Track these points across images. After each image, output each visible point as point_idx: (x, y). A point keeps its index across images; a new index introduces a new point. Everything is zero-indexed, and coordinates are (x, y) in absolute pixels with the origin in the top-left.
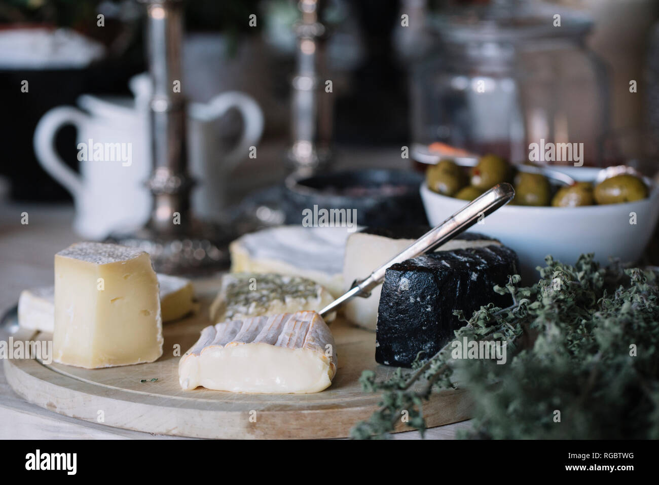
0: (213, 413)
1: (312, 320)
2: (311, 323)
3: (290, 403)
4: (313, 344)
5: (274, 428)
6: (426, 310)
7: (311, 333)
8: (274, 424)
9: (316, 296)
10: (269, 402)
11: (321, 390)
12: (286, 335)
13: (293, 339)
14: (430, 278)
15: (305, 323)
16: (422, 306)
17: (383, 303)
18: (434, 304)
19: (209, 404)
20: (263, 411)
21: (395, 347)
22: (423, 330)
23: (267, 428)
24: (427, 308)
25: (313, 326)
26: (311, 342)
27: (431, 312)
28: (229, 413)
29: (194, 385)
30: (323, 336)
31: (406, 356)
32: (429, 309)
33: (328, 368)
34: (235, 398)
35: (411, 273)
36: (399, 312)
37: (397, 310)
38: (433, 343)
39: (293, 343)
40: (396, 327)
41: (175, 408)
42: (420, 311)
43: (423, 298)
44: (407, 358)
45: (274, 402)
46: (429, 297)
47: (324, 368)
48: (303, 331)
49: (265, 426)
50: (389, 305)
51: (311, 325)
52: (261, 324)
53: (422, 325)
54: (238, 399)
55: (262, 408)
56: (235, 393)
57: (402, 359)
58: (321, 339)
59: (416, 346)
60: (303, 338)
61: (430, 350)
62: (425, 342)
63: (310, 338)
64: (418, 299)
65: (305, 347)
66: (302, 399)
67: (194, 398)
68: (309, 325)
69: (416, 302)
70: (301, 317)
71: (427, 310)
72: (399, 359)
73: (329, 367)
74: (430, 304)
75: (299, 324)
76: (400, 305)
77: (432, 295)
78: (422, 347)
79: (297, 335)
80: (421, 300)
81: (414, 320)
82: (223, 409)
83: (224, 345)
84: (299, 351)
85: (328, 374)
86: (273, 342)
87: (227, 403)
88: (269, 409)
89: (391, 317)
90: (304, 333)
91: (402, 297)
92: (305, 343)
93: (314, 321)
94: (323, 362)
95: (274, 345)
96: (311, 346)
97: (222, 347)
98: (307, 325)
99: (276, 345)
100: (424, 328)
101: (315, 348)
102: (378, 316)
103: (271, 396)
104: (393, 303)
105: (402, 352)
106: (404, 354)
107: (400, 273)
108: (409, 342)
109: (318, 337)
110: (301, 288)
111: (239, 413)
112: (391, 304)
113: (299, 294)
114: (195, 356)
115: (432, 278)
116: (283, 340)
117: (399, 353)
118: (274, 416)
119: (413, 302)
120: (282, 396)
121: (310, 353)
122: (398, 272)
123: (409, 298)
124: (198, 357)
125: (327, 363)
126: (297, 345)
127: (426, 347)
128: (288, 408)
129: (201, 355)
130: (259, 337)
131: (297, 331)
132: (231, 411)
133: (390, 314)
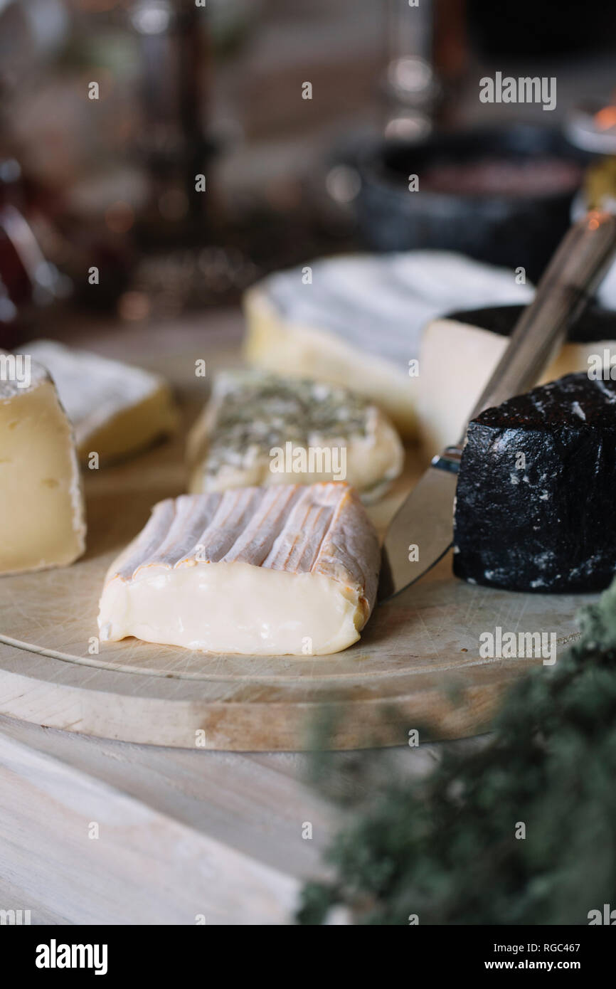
0: (141, 702)
1: (338, 506)
2: (337, 511)
3: (283, 680)
4: (331, 560)
5: (248, 732)
6: (539, 499)
7: (332, 534)
8: (247, 725)
9: (363, 433)
10: (245, 678)
11: (342, 649)
12: (287, 541)
13: (298, 549)
14: (546, 443)
15: (326, 509)
16: (532, 491)
17: (464, 481)
18: (553, 486)
19: (138, 678)
20: (229, 701)
21: (485, 555)
22: (534, 531)
23: (236, 730)
24: (542, 494)
25: (338, 520)
26: (327, 557)
27: (547, 502)
28: (169, 704)
29: (119, 633)
30: (354, 538)
31: (504, 574)
32: (545, 497)
33: (354, 609)
34: (188, 664)
35: (514, 433)
36: (491, 498)
37: (487, 495)
38: (552, 554)
39: (295, 561)
40: (487, 524)
41: (77, 689)
42: (529, 499)
43: (534, 477)
44: (507, 576)
45: (253, 677)
46: (545, 476)
47: (347, 609)
48: (318, 532)
49: (232, 727)
50: (474, 486)
51: (335, 517)
52: (252, 508)
53: (533, 522)
54: (192, 669)
55: (228, 694)
56: (189, 652)
57: (499, 577)
58: (348, 547)
59: (523, 558)
60: (316, 546)
61: (548, 566)
62: (539, 552)
63: (327, 548)
64: (526, 479)
65: (314, 570)
66: (305, 672)
67: (117, 662)
68: (332, 516)
69: (522, 484)
70: (322, 495)
71: (542, 497)
72: (493, 577)
73: (355, 607)
74: (546, 488)
75: (316, 512)
76: (493, 487)
77: (549, 473)
78: (533, 560)
79: (306, 539)
80: (530, 480)
81: (518, 515)
82: (160, 694)
83: (173, 561)
84: (303, 578)
85: (354, 622)
86: (259, 558)
87: (170, 676)
88: (239, 699)
89: (477, 507)
90: (319, 535)
91: (496, 474)
92: (318, 559)
93: (342, 507)
94: (345, 600)
95: (260, 566)
96: (328, 568)
97: (170, 567)
98: (327, 516)
99: (264, 565)
100: (535, 528)
101: (333, 571)
102: (455, 502)
103: (252, 660)
104: (481, 484)
105: (498, 567)
106: (502, 570)
107: (495, 431)
108: (509, 551)
109: (343, 546)
110: (343, 414)
111: (185, 704)
112: (478, 485)
113: (335, 429)
114: (123, 580)
115: (550, 443)
116: (279, 553)
117: (492, 568)
118: (248, 712)
119: (516, 483)
120: (271, 662)
121: (323, 580)
122: (491, 429)
123: (509, 477)
124: (128, 582)
125: (352, 602)
126: (304, 565)
127: (541, 560)
128: (274, 696)
129: (133, 580)
130: (240, 545)
131: (308, 530)
132: (171, 699)
133: (477, 500)
